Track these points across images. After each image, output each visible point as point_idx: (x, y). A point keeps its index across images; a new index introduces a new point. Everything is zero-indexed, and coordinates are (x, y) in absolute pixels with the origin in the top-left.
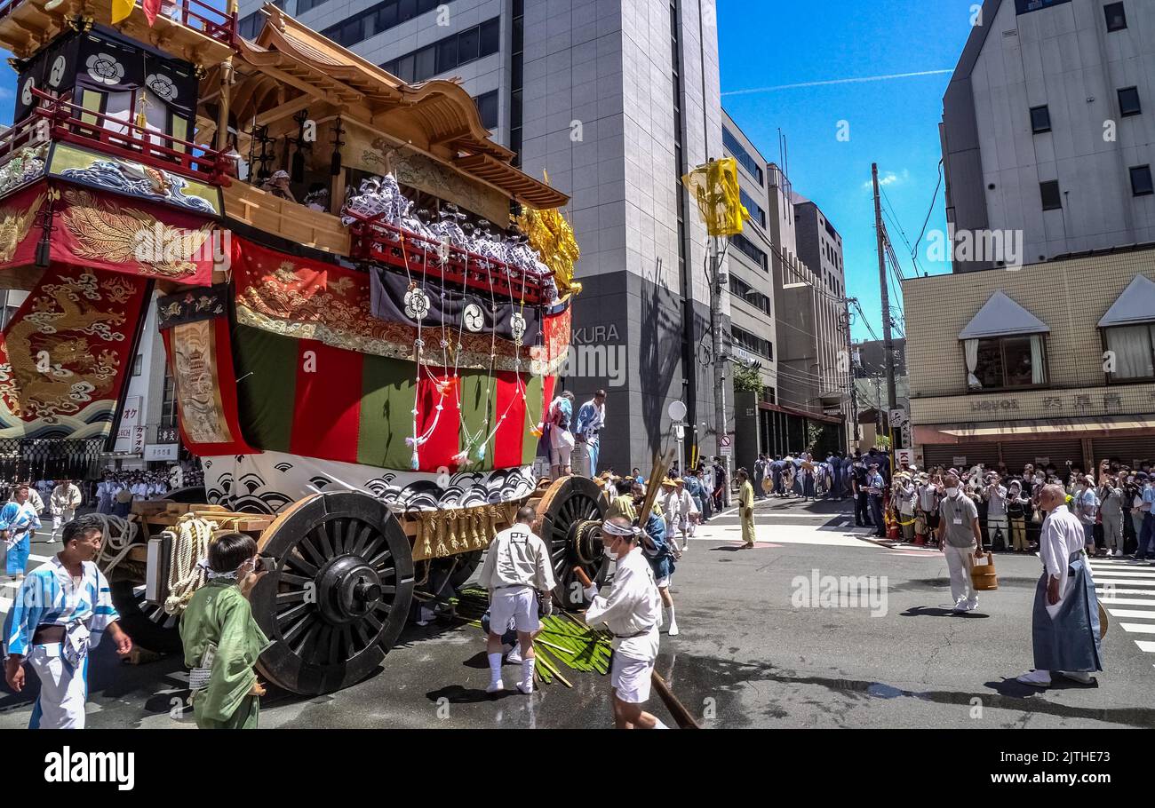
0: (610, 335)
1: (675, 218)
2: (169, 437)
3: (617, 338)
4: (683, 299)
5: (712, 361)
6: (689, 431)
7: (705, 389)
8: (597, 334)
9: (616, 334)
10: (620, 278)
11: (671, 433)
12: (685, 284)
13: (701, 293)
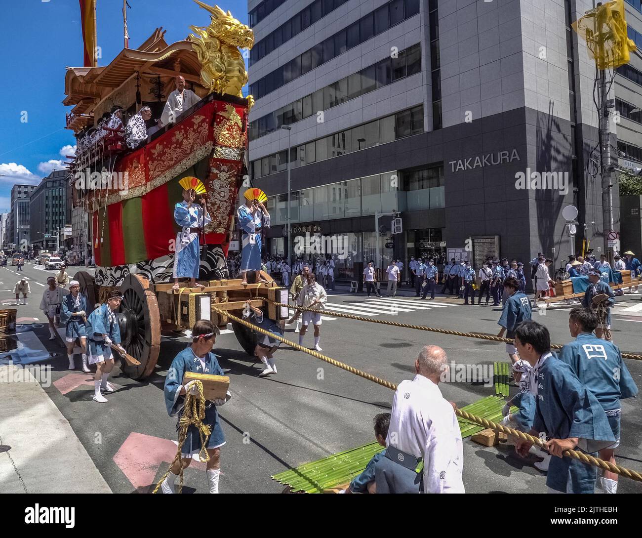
0: (512, 157)
1: (565, 59)
2: (233, 237)
3: (519, 159)
4: (574, 124)
5: (600, 172)
6: (580, 228)
7: (593, 195)
8: (502, 157)
9: (517, 157)
10: (520, 114)
11: (565, 230)
12: (575, 111)
13: (590, 118)
